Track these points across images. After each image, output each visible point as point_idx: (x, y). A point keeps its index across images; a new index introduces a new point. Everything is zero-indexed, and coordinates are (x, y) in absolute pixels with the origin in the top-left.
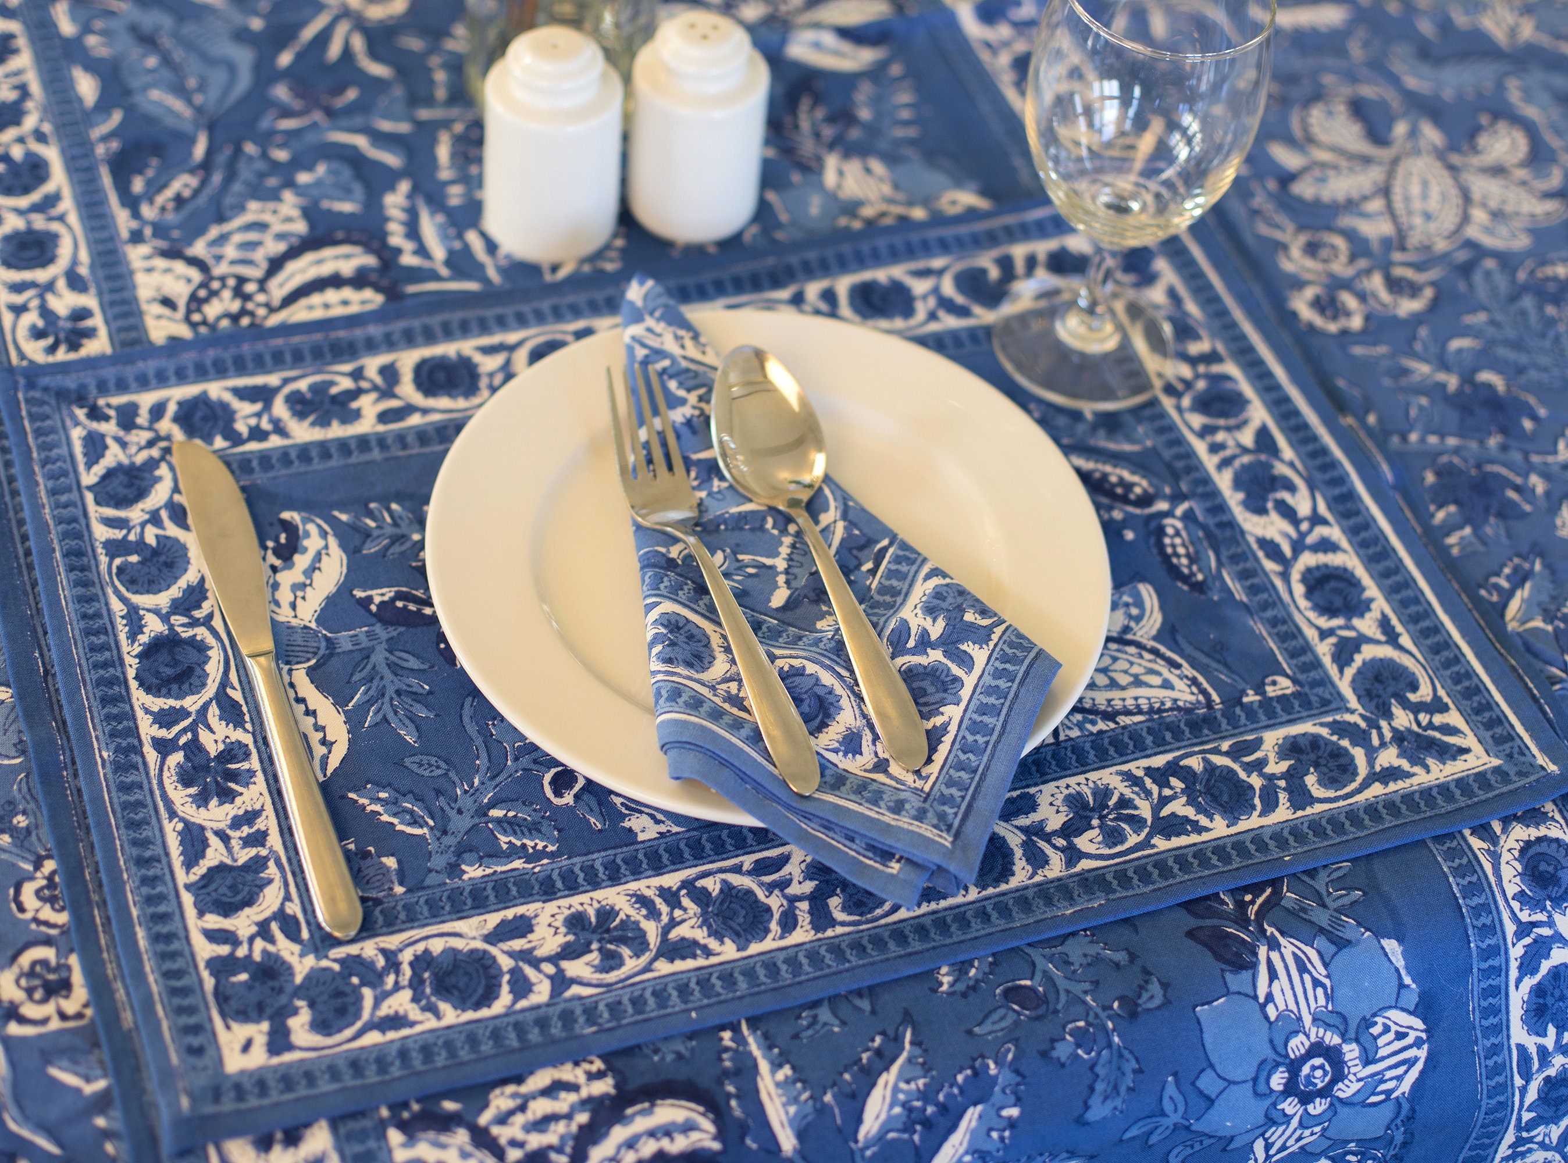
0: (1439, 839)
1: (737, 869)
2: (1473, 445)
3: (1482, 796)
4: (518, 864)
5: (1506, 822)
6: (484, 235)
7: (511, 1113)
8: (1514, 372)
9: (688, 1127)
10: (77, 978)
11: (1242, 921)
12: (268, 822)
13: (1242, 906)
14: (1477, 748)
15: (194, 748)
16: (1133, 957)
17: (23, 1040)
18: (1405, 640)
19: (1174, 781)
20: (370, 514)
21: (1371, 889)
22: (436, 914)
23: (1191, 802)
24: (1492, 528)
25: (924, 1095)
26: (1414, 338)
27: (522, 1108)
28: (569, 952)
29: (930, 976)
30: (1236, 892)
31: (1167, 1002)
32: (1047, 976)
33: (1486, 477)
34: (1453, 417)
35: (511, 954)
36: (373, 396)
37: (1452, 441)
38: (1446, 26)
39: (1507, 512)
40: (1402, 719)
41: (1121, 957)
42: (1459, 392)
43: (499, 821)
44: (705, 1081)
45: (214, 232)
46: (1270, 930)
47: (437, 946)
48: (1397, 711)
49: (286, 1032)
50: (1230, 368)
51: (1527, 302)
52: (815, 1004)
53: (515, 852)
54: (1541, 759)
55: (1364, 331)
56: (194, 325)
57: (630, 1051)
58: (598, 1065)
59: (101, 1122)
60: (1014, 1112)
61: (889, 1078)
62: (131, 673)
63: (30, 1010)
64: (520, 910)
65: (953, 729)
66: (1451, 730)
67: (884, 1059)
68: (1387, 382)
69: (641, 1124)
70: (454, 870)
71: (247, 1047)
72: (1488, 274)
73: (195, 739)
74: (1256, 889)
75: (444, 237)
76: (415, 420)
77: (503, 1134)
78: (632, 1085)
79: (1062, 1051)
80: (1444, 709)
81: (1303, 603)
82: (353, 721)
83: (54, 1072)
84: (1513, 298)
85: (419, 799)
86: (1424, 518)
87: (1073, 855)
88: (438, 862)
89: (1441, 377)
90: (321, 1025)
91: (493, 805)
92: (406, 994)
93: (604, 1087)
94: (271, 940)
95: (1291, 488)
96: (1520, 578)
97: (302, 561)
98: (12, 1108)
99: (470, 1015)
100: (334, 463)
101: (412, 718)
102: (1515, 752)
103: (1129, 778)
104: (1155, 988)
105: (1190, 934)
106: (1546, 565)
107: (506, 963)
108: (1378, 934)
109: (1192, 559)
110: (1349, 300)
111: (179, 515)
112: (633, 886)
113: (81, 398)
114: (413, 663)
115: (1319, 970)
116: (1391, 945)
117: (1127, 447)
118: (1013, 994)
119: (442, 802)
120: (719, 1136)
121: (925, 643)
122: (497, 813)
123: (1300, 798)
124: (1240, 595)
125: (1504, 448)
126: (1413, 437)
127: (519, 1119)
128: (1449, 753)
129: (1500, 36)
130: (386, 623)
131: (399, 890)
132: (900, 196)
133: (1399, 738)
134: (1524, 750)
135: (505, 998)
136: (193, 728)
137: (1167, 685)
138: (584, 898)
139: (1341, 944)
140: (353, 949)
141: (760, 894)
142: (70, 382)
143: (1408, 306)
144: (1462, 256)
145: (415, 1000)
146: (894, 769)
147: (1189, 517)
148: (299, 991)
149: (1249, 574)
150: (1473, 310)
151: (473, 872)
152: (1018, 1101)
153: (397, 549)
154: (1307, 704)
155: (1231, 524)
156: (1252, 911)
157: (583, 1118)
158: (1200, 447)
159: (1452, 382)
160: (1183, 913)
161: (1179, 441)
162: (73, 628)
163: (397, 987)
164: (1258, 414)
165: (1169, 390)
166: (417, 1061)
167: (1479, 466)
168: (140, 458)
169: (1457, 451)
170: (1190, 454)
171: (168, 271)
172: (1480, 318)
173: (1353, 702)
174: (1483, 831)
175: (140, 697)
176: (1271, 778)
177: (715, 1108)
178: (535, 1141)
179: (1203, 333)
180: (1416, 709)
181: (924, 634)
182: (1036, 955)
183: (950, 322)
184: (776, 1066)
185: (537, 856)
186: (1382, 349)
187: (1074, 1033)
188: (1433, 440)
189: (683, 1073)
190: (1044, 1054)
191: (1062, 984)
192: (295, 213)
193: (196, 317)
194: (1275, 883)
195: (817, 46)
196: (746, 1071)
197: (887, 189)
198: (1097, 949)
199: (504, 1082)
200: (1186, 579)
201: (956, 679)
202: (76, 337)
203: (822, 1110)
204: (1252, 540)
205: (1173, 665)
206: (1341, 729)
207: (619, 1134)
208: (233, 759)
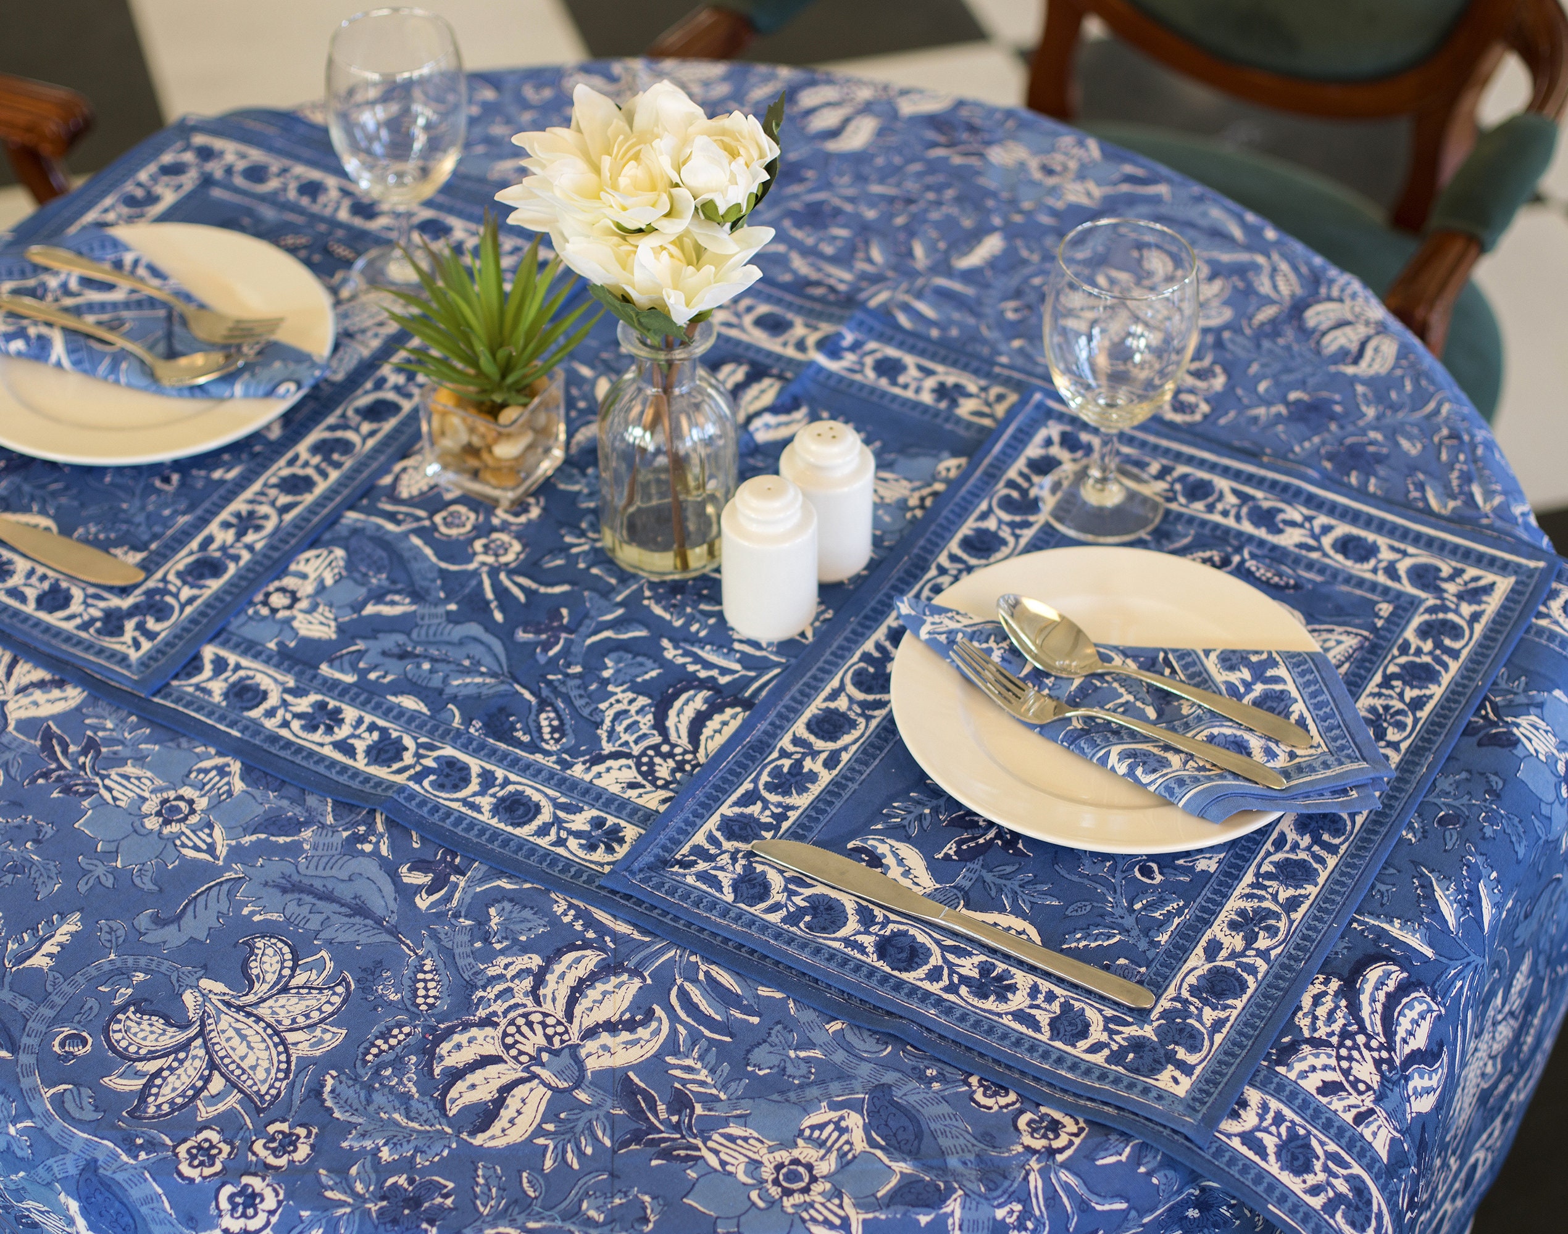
0: (1527, 631)
1: (1268, 854)
2: (1326, 435)
3: (1524, 599)
4: (1176, 921)
5: (1545, 604)
6: (741, 641)
7: (1313, 1023)
8: (1302, 385)
9: (1388, 975)
10: (1057, 1115)
11: (1495, 724)
12: (1045, 986)
13: (1485, 717)
14: (1498, 579)
15: (965, 980)
16: (1470, 772)
17: (1070, 1158)
18: (1411, 550)
19: (1395, 683)
20: (889, 816)
21: (1526, 672)
22: (1174, 969)
23: (1412, 687)
24: (1382, 471)
25: (1459, 891)
26: (1239, 399)
27: (1315, 1018)
28: (1251, 939)
29: (1402, 840)
30: (1477, 713)
31: (1505, 781)
32: (1448, 805)
33: (1351, 447)
34: (1302, 427)
35: (1227, 959)
36: (808, 759)
37: (1316, 440)
38: (1054, 213)
39: (1379, 459)
40: (1451, 588)
41: (1464, 775)
42: (1290, 413)
43: (1144, 908)
44: (1372, 950)
45: (602, 733)
46: (1509, 719)
47: (1192, 980)
48: (1445, 585)
49: (1183, 1063)
50: (1181, 469)
51: (1266, 344)
52: (1373, 887)
53: (1169, 916)
54: (1532, 564)
55: (1213, 410)
56: (665, 786)
57: (1327, 962)
58: (1321, 978)
59: (1142, 1170)
60: (1494, 875)
61: (1438, 893)
62: (888, 969)
63: (1056, 1144)
64: (1205, 938)
65: (1306, 714)
66: (1476, 579)
67: (1427, 886)
68: (1254, 429)
69: (1368, 987)
70: (1155, 944)
71: (1176, 1081)
72: (1232, 341)
73: (961, 976)
74: (1482, 706)
75: (726, 656)
76: (845, 757)
77: (1321, 1033)
78: (1346, 975)
79: (1489, 832)
80: (1462, 571)
81: (1349, 563)
82: (1018, 912)
83: (1100, 1162)
84: (1258, 346)
85: (1097, 926)
86: (1349, 486)
87: (1395, 746)
88: (1143, 945)
89: (1274, 410)
90: (1193, 1049)
91: (1131, 903)
92: (1207, 1010)
93: (1335, 984)
94: (1119, 1033)
95: (1281, 511)
96: (1421, 487)
97: (890, 860)
98: (1094, 1198)
99: (1245, 998)
100: (838, 804)
101: (1045, 893)
102: (1517, 569)
103: (1373, 695)
104: (1493, 778)
105: (1480, 744)
106: (1425, 473)
107: (1231, 964)
108: (1550, 691)
109: (1280, 575)
110: (1190, 398)
111: (800, 881)
112: (1237, 893)
113: (666, 863)
114: (1009, 869)
115: (1542, 724)
116: (1557, 693)
117: (1186, 541)
118: (1441, 821)
119: (1108, 919)
120: (1403, 969)
121: (1248, 686)
122: (1138, 906)
123: (1455, 654)
124: (1319, 579)
125: (1342, 427)
126: (1297, 449)
127: (1319, 1023)
128: (1489, 589)
129: (1084, 201)
130: (972, 859)
131: (1143, 970)
132: (917, 484)
133: (1460, 596)
134: (1519, 566)
135: (1250, 980)
136: (952, 972)
137: (1339, 642)
138: (1223, 914)
139: (1541, 705)
140: (1159, 1009)
141: (1292, 856)
142: (647, 858)
143: (1219, 382)
144: (1210, 339)
145: (1214, 1008)
146: (1299, 752)
147: (1253, 556)
148: (1162, 1043)
149: (1310, 565)
150: (1249, 366)
151: (1163, 938)
152: (1493, 869)
153: (926, 824)
154: (1405, 610)
155: (1274, 548)
156: (1491, 715)
157: (1343, 1003)
158: (1216, 518)
159: (1282, 409)
160: (1466, 739)
161: (1204, 523)
162: (832, 968)
163: (1200, 1010)
164: (1222, 484)
165: (1169, 500)
166: (1249, 1031)
167: (1341, 444)
168: (739, 869)
169: (1323, 443)
170: (1217, 526)
171: (608, 770)
172: (1254, 368)
173: (1423, 595)
174: (1540, 615)
175: (908, 977)
176: (1431, 653)
177: (1389, 958)
178: (1336, 1027)
179: (1147, 459)
180: (1451, 578)
181: (1243, 681)
182: (1430, 798)
183: (1028, 534)
184: (1391, 922)
185: (1179, 912)
186: (1232, 414)
187: (1485, 819)
188: (1307, 444)
189: (1358, 954)
190: (1484, 838)
191: (1457, 803)
192: (630, 695)
193: (660, 783)
194: (1486, 698)
195: (767, 426)
196: (1382, 934)
197: (905, 483)
198: (1451, 779)
199: (1295, 1014)
200: (1287, 586)
201: (1282, 692)
202: (614, 836)
203: (1429, 927)
204: (1292, 549)
205: (1331, 631)
206: (1431, 610)
207: (1365, 998)
208: (989, 972)
